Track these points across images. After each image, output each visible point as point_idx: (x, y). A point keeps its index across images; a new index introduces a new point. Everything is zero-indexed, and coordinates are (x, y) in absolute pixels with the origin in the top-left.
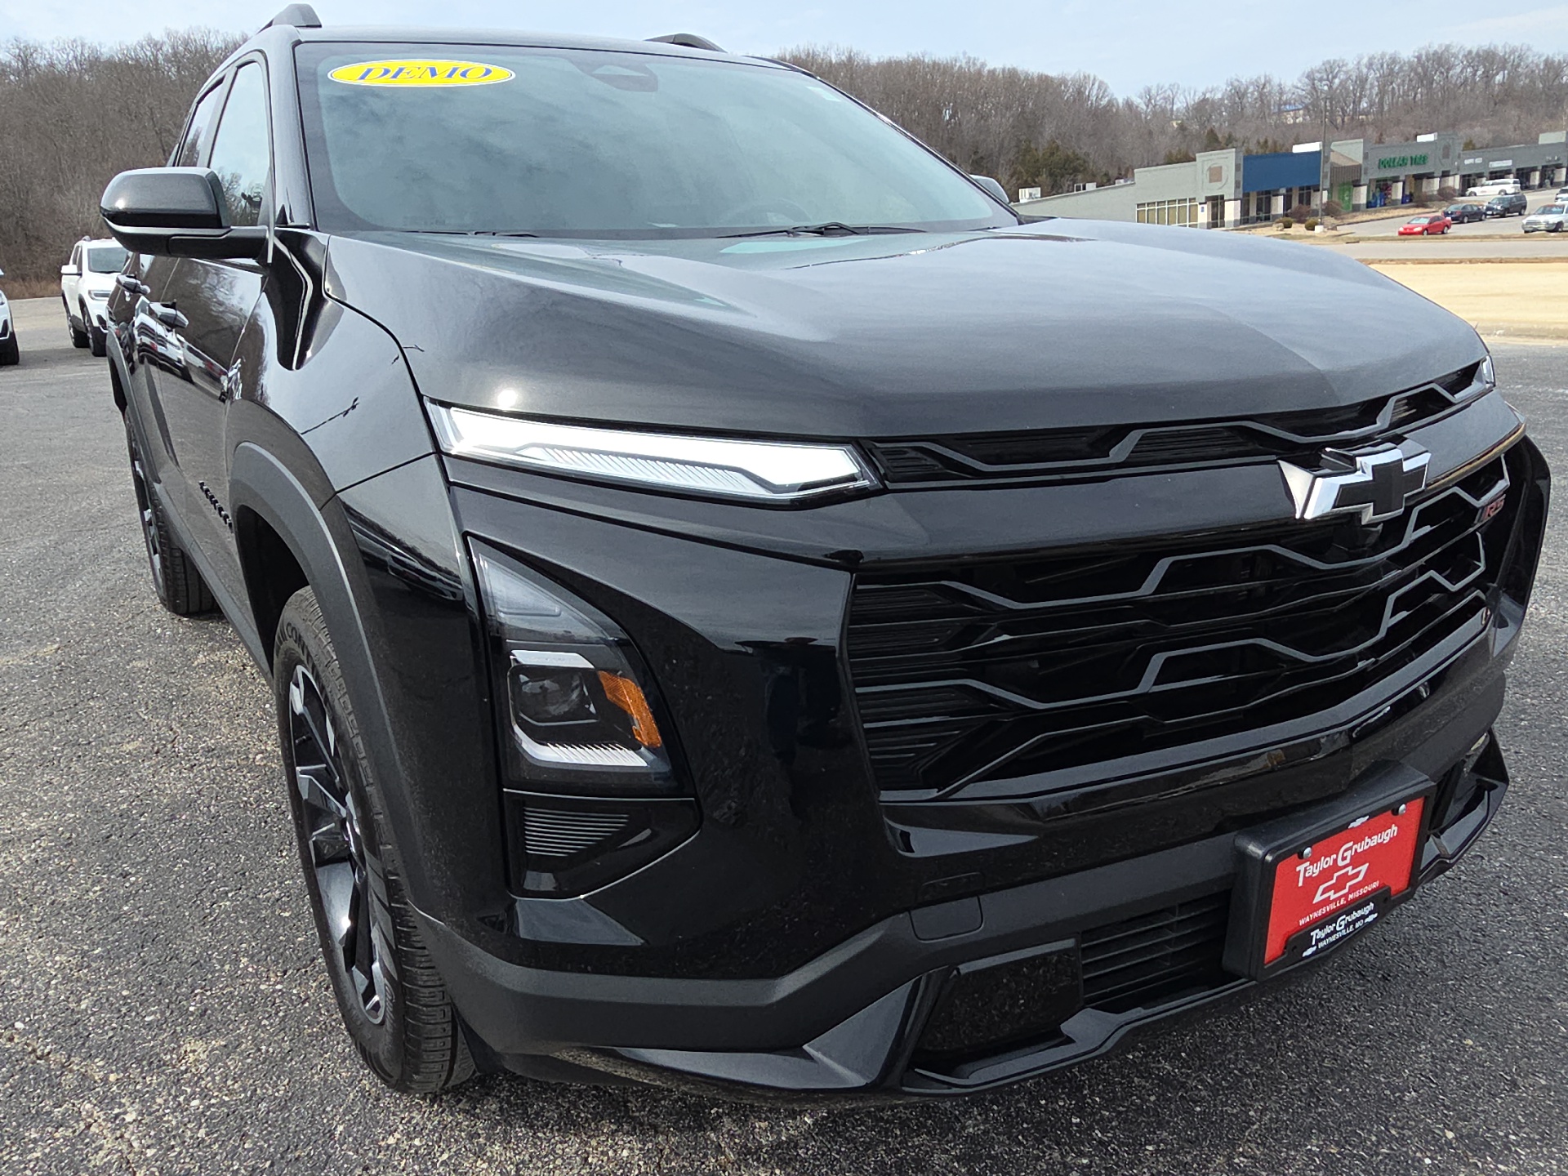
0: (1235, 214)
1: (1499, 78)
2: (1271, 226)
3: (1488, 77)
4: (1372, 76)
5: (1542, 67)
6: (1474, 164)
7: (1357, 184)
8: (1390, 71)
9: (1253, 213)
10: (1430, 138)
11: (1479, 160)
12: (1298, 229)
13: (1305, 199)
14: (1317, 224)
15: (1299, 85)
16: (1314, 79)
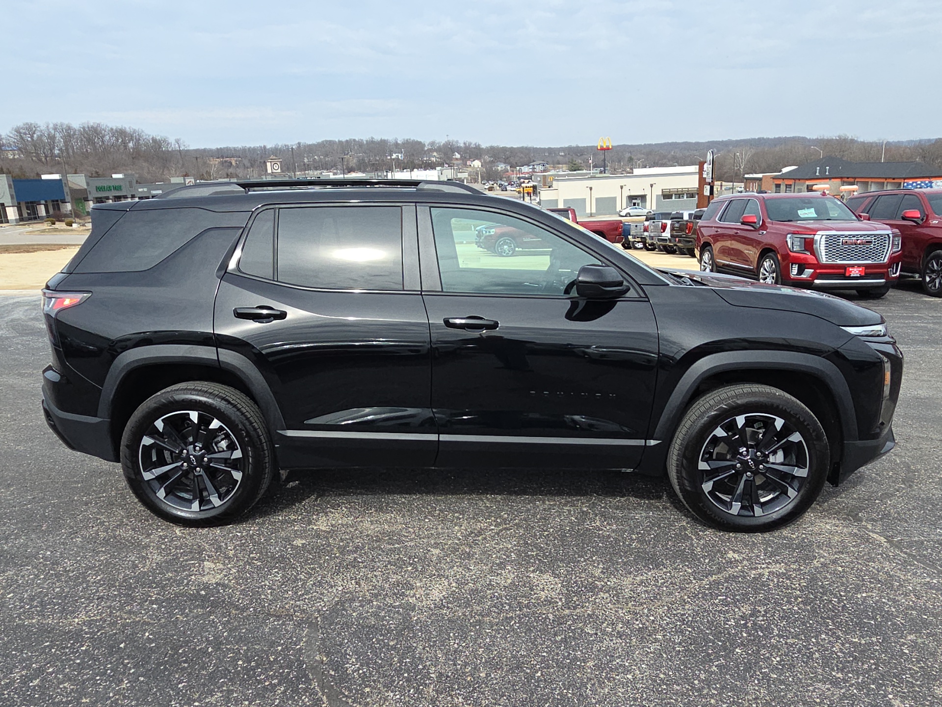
0: (15, 216)
1: (131, 145)
2: (42, 223)
3: (125, 144)
4: (57, 135)
5: (151, 141)
6: (143, 191)
7: (86, 200)
8: (69, 134)
9: (25, 215)
10: (120, 176)
11: (145, 190)
12: (59, 225)
13: (57, 207)
14: (73, 223)
15: (11, 135)
16: (20, 133)
